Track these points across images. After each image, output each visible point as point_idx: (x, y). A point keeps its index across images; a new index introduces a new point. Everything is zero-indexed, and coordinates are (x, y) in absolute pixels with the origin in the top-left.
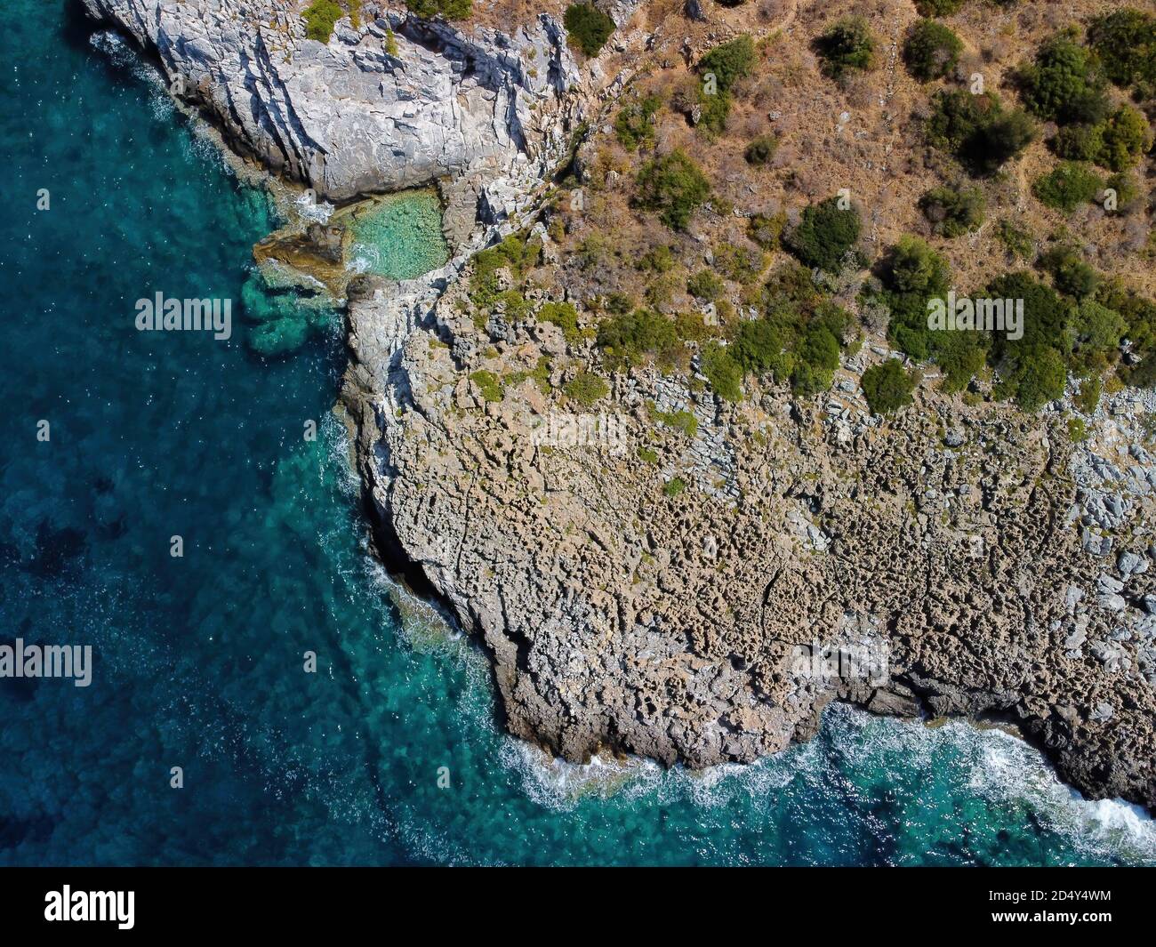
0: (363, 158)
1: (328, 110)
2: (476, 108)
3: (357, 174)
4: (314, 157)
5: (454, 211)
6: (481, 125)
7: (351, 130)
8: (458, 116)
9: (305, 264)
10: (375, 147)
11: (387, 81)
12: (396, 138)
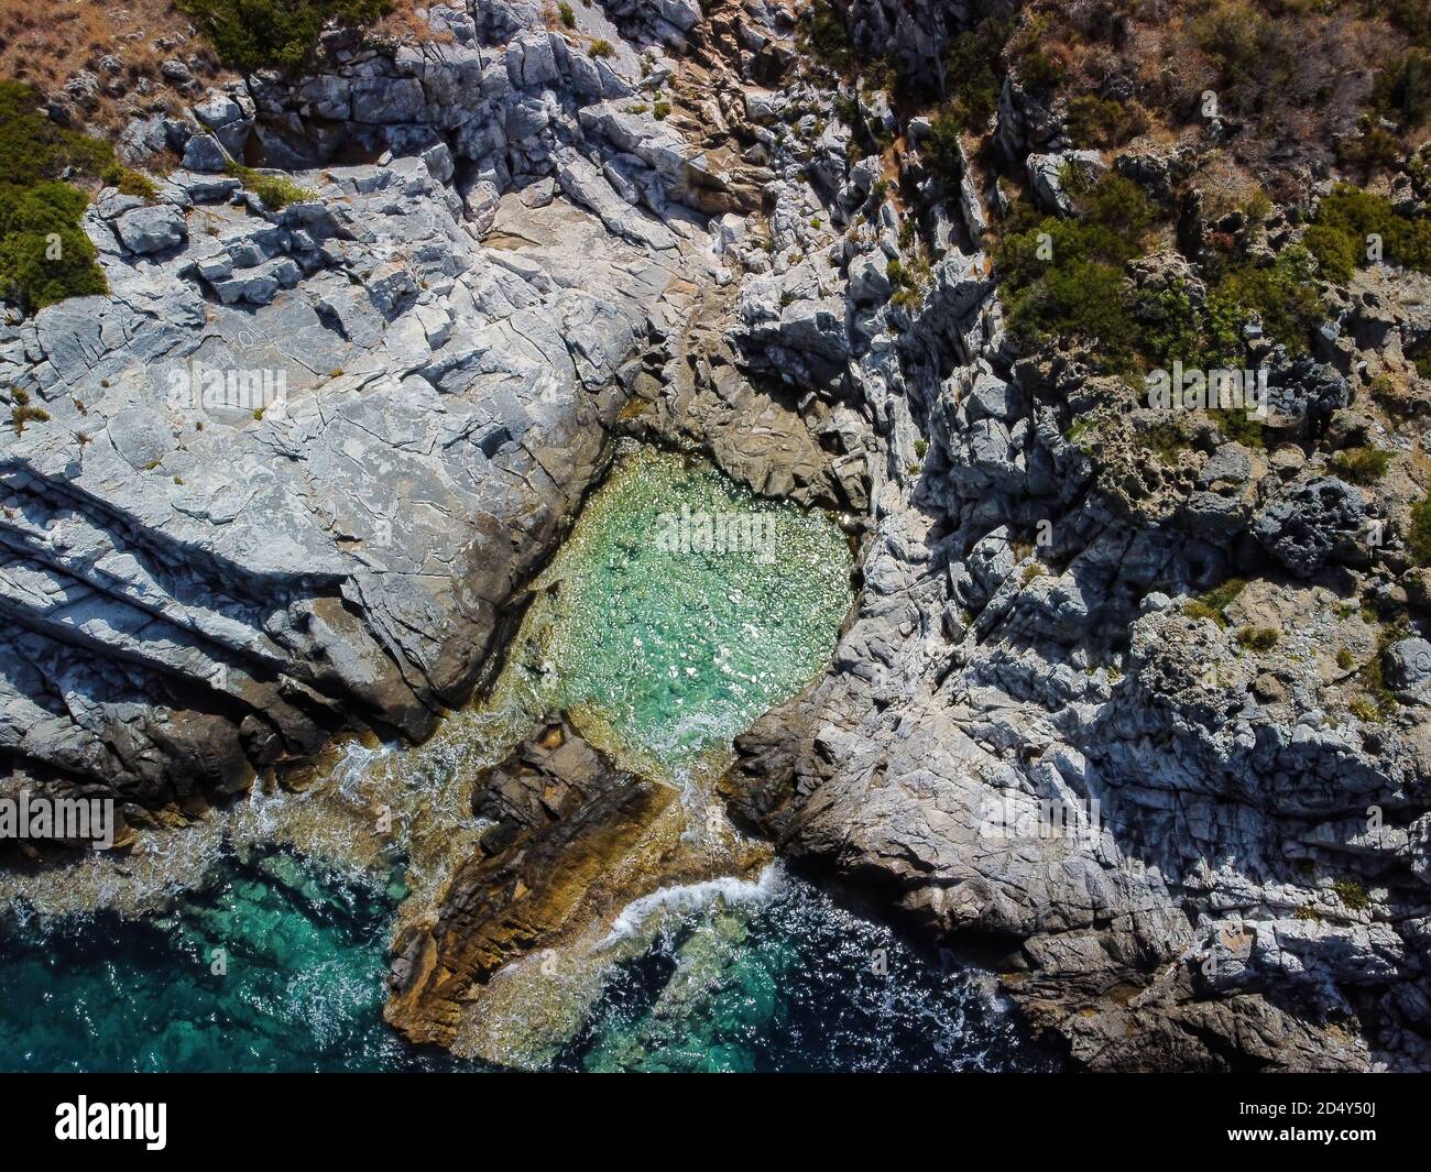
0: (430, 516)
1: (252, 466)
2: (547, 230)
3: (457, 568)
4: (319, 625)
5: (730, 437)
6: (589, 246)
7: (353, 467)
8: (531, 266)
9: (571, 897)
10: (435, 462)
11: (330, 289)
12: (459, 410)
